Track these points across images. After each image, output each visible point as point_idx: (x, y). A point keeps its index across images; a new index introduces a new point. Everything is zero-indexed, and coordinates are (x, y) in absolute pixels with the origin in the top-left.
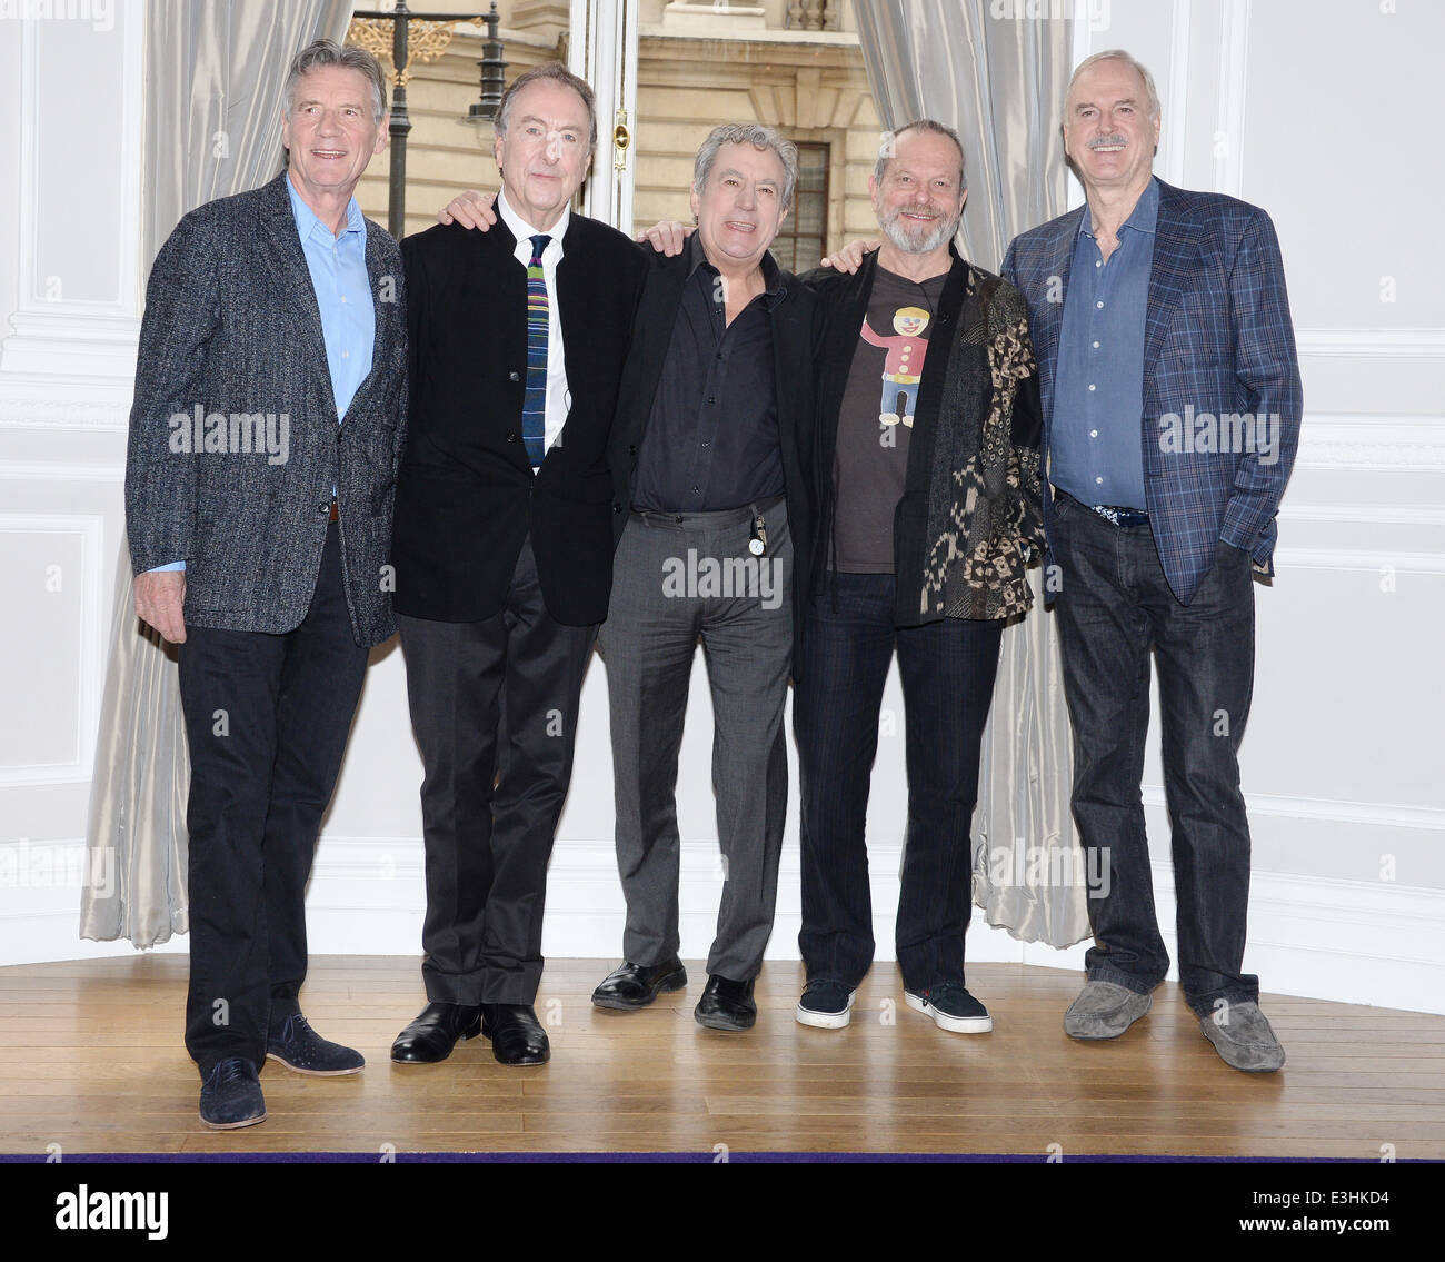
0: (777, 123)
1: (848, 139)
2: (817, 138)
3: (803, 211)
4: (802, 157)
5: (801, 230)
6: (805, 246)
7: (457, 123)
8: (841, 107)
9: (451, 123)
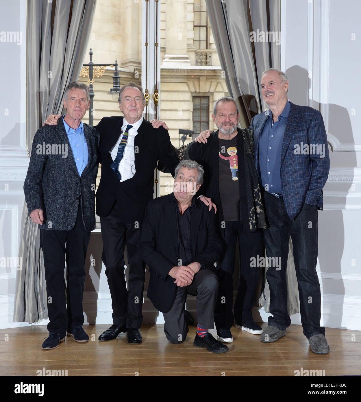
0: (194, 91)
1: (214, 95)
2: (205, 95)
3: (202, 115)
4: (202, 101)
5: (202, 120)
6: (203, 124)
7: (107, 94)
8: (212, 86)
9: (105, 94)
